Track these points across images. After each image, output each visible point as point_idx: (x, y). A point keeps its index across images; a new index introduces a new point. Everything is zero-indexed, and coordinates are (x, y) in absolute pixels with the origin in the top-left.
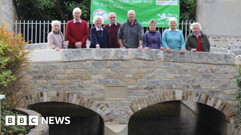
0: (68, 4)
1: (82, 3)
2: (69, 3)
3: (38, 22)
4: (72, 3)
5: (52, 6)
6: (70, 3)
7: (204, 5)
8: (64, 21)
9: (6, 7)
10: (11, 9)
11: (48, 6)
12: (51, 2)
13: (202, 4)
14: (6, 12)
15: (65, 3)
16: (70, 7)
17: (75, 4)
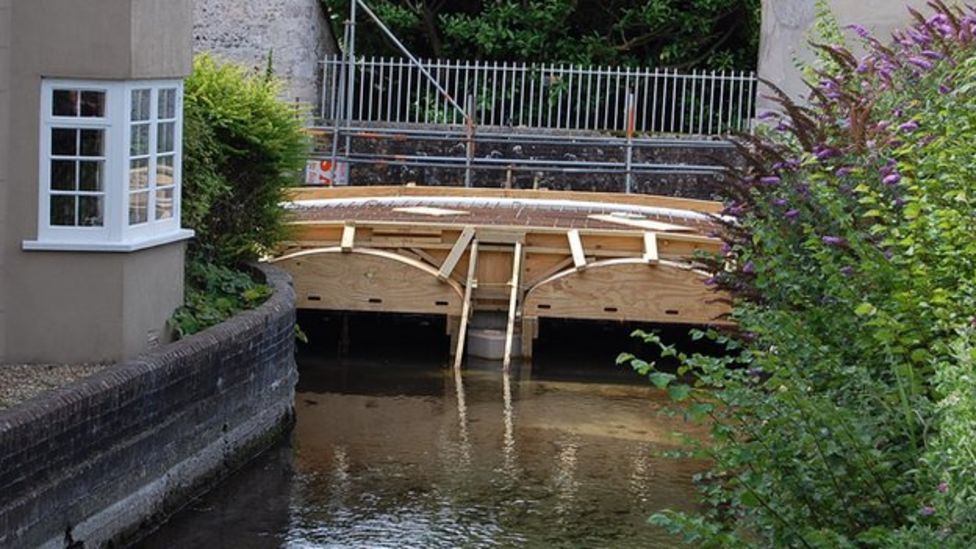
0: (446, 19)
1: (480, 16)
2: (449, 17)
3: (377, 60)
4: (455, 18)
5: (409, 23)
6: (452, 18)
7: (777, 34)
8: (439, 61)
9: (300, 23)
10: (313, 28)
11: (399, 24)
12: (408, 13)
13: (773, 32)
14: (299, 34)
15: (440, 16)
16: (451, 27)
17: (465, 19)
